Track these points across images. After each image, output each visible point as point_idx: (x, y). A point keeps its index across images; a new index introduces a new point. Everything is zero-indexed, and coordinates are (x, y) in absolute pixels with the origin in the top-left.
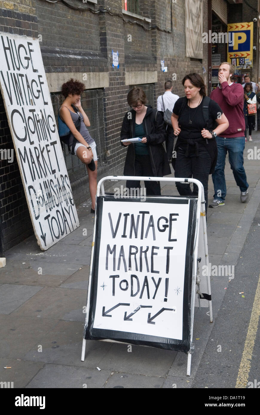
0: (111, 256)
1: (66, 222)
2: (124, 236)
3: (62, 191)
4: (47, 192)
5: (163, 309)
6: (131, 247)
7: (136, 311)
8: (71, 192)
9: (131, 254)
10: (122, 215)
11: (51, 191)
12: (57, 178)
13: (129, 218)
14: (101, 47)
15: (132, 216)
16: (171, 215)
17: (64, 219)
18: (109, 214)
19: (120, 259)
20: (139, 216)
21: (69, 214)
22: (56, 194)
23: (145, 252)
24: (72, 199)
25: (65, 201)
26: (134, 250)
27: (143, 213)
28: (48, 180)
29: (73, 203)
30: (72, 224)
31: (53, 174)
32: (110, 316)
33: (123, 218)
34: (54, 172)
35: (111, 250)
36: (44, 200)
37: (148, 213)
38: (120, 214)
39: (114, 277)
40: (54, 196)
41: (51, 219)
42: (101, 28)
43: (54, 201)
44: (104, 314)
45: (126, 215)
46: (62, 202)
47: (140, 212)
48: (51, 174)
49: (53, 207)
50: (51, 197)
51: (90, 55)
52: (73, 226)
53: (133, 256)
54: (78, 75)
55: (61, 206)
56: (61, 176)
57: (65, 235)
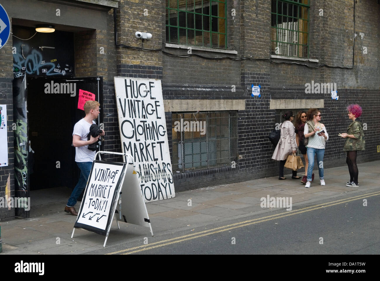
0: (92, 189)
1: (160, 193)
2: (99, 180)
3: (161, 172)
4: (145, 171)
5: (103, 215)
6: (100, 185)
7: (94, 216)
8: (172, 175)
9: (99, 188)
10: (100, 170)
11: (149, 171)
12: (158, 164)
13: (103, 171)
14: (241, 83)
15: (104, 170)
16: (117, 171)
17: (159, 190)
18: (96, 169)
19: (94, 191)
20: (106, 171)
21: (165, 188)
22: (154, 173)
23: (103, 188)
24: (171, 179)
25: (163, 179)
26: (100, 186)
27: (108, 169)
28: (148, 164)
29: (172, 182)
30: (167, 194)
31: (154, 161)
32: (85, 217)
33: (100, 171)
34: (156, 160)
35: (92, 186)
36: (141, 175)
37: (109, 169)
38: (100, 169)
39: (91, 199)
40: (151, 174)
41: (145, 188)
42: (242, 70)
43: (151, 177)
44: (83, 217)
45: (102, 170)
46: (159, 179)
47: (107, 169)
48: (152, 160)
49: (149, 181)
50: (148, 174)
51: (225, 88)
52: (168, 196)
53: (99, 189)
54: (205, 101)
55: (158, 182)
56: (163, 163)
57: (157, 199)
